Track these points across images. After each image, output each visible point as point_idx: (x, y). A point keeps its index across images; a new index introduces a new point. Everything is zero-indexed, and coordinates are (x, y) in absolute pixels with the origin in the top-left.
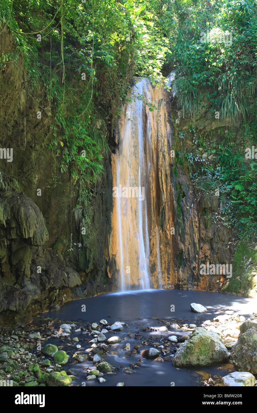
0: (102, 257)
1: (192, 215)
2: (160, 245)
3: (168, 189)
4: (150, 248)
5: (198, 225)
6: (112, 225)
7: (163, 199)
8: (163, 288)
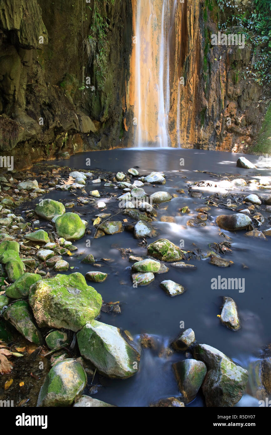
0: (118, 105)
1: (220, 68)
2: (181, 100)
3: (195, 35)
4: (170, 102)
5: (225, 79)
6: (130, 71)
7: (190, 46)
8: (181, 147)
